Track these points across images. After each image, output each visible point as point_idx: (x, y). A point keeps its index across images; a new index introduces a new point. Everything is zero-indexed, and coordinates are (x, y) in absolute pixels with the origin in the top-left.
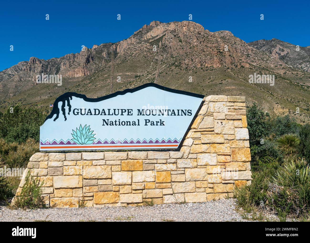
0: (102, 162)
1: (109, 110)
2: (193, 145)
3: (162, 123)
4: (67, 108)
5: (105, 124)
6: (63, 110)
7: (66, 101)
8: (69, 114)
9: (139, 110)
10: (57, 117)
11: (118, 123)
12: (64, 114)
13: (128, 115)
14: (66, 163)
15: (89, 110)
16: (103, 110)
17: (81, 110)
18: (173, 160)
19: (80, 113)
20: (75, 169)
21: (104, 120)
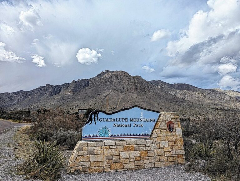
0: (115, 147)
1: (117, 119)
2: (157, 137)
3: (141, 126)
4: (96, 118)
5: (115, 126)
6: (95, 119)
7: (96, 114)
8: (97, 121)
9: (131, 119)
10: (91, 123)
11: (121, 126)
12: (95, 121)
13: (126, 121)
14: (96, 148)
15: (107, 119)
16: (114, 119)
17: (103, 119)
18: (149, 145)
19: (102, 121)
20: (101, 151)
21: (114, 124)
